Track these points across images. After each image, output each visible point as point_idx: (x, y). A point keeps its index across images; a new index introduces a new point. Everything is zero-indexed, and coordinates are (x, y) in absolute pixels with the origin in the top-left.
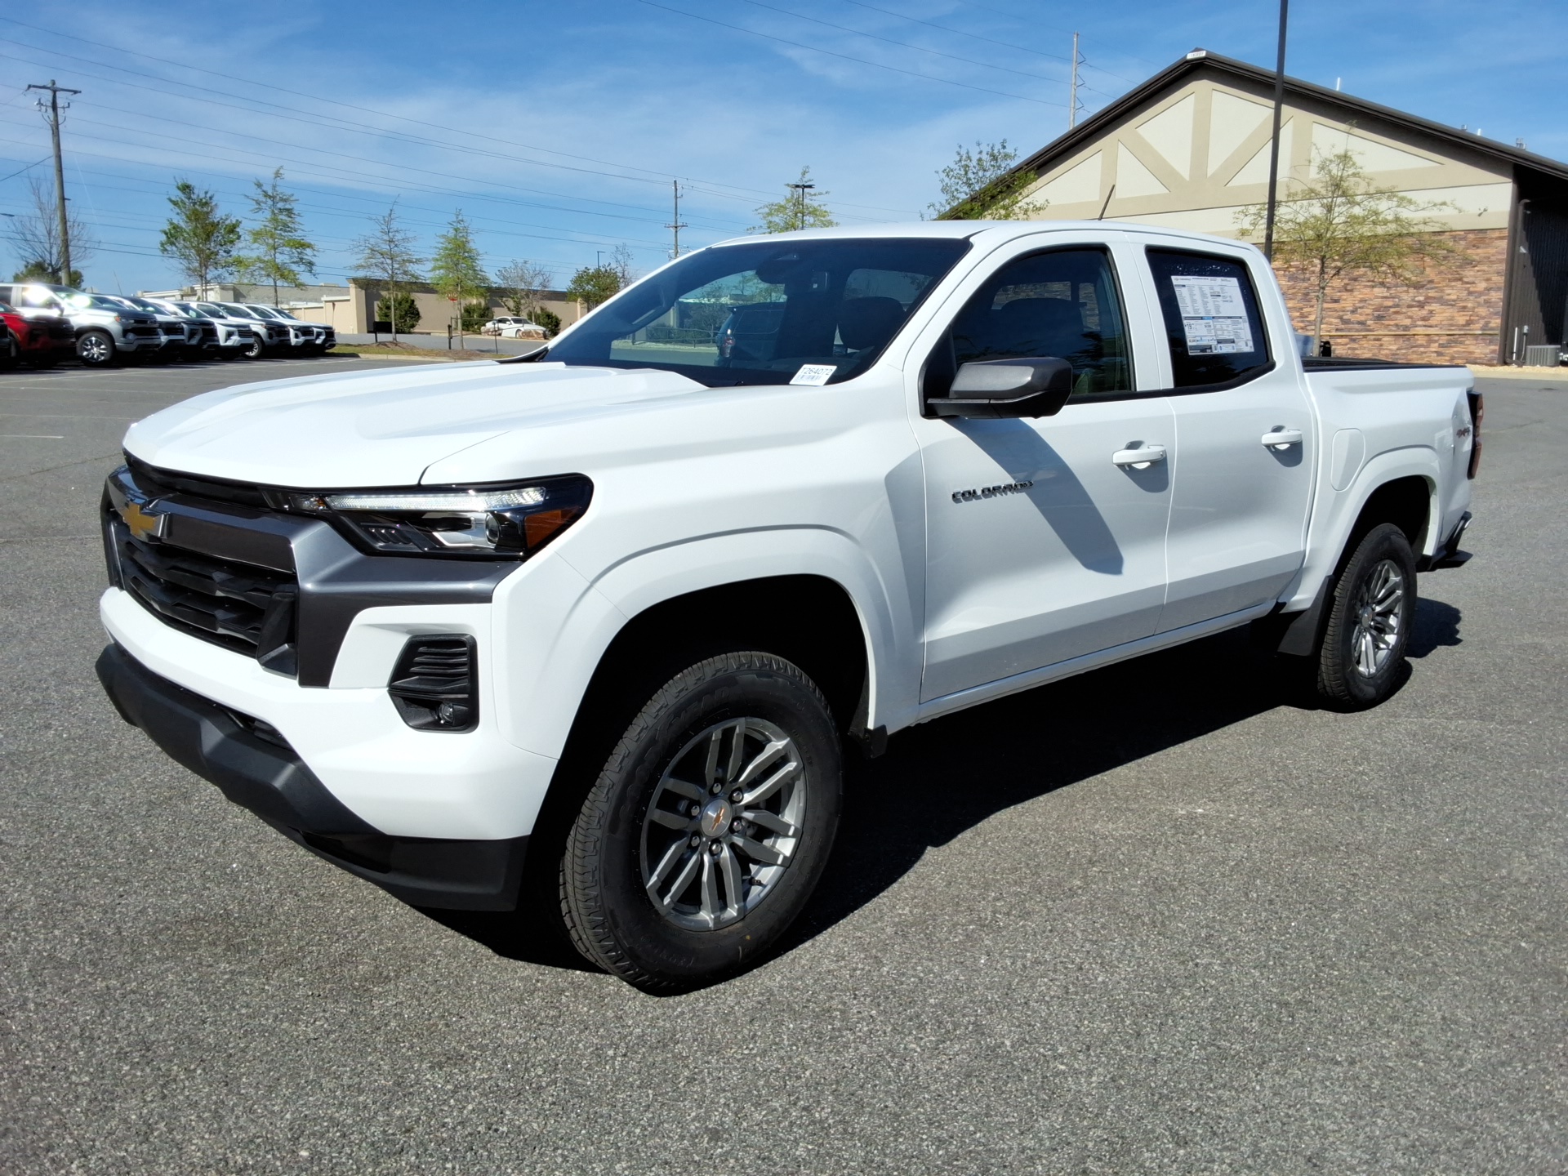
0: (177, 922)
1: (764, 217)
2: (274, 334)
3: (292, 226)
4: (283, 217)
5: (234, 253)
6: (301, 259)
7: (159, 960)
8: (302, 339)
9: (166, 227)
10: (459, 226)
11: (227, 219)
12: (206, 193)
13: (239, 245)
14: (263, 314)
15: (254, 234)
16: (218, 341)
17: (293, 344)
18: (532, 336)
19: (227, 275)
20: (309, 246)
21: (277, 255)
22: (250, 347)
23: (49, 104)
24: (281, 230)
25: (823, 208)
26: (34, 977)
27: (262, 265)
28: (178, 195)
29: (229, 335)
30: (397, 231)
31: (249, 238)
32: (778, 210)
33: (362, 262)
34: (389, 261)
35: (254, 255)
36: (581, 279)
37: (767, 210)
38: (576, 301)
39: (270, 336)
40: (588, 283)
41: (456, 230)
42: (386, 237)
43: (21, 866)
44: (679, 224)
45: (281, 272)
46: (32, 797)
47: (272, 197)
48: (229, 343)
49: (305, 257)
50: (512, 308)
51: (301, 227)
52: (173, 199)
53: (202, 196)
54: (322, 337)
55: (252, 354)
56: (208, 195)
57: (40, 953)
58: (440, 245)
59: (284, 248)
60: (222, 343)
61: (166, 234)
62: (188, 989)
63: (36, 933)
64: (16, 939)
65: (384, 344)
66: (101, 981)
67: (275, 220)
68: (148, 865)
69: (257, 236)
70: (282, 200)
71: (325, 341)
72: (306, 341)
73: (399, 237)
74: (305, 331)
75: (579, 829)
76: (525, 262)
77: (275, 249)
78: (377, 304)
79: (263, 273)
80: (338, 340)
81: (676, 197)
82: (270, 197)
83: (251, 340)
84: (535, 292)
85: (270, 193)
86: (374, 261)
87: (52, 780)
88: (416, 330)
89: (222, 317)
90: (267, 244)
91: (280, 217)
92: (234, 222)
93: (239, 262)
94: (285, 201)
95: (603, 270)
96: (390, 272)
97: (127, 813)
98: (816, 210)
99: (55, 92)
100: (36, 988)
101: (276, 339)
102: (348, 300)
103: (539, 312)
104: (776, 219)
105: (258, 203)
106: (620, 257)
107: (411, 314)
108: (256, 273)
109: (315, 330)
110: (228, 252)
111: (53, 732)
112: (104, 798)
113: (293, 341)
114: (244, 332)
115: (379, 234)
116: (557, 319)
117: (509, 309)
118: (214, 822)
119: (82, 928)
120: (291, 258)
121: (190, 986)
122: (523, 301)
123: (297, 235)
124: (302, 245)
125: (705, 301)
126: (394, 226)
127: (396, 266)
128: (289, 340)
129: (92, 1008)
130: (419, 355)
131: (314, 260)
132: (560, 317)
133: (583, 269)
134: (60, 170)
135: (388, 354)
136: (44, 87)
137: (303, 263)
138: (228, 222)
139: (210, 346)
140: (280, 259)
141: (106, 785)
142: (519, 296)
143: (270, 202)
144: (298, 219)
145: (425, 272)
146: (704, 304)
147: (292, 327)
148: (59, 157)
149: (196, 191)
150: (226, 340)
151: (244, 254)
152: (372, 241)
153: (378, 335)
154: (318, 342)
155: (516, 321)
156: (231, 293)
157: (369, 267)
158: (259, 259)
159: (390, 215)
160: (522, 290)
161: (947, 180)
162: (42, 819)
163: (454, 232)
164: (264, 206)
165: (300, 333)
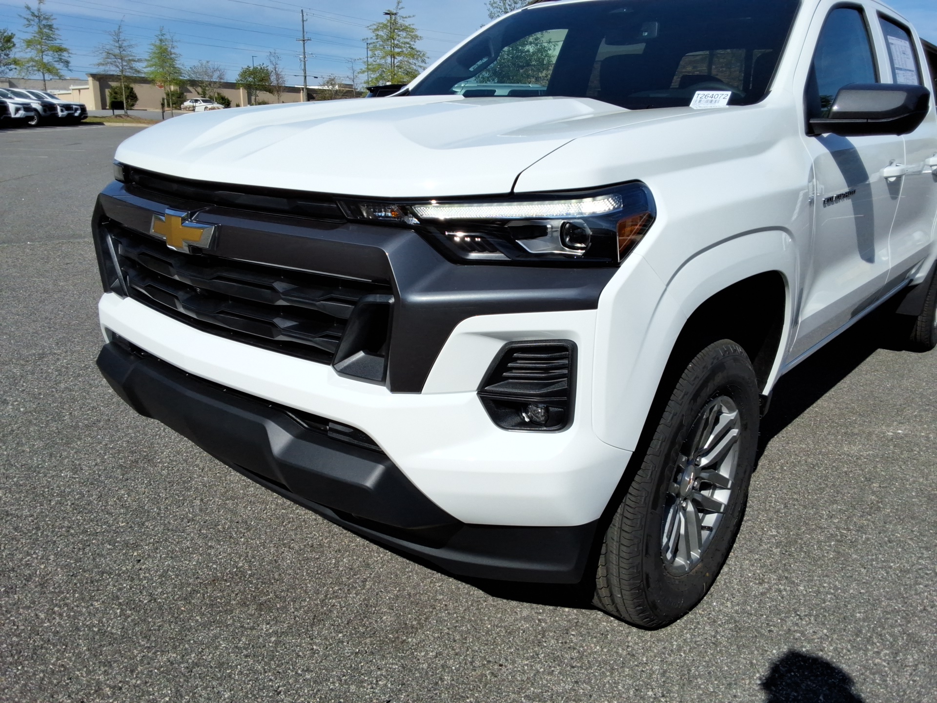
0: (201, 583)
1: (373, 32)
2: (47, 109)
3: (53, 37)
4: (46, 30)
5: (12, 56)
6: (60, 59)
7: (204, 625)
8: (66, 113)
10: (162, 37)
11: (5, 32)
13: (14, 50)
14: (39, 97)
15: (27, 42)
16: (10, 114)
17: (60, 116)
19: (8, 71)
20: (65, 50)
21: (44, 57)
22: (31, 118)
24: (46, 39)
25: (412, 26)
26: (95, 656)
27: (34, 64)
29: (17, 110)
30: (124, 40)
31: (24, 45)
32: (382, 28)
33: (101, 61)
34: (120, 61)
35: (28, 56)
36: (246, 73)
37: (375, 27)
38: (240, 89)
39: (45, 110)
40: (250, 77)
41: (161, 40)
42: (117, 45)
43: (34, 537)
44: (305, 39)
45: (47, 68)
46: (17, 467)
47: (38, 17)
48: (18, 116)
49: (63, 58)
50: (200, 92)
51: (59, 37)
54: (79, 112)
55: (33, 123)
57: (90, 628)
58: (150, 51)
59: (48, 52)
60: (13, 116)
62: (246, 656)
63: (77, 606)
64: (61, 615)
65: (120, 116)
66: (162, 655)
67: (40, 32)
68: (147, 527)
69: (29, 43)
70: (45, 18)
71: (81, 114)
72: (69, 114)
73: (125, 44)
74: (67, 107)
75: (627, 508)
76: (208, 62)
77: (43, 52)
78: (107, 92)
79: (35, 68)
80: (89, 114)
81: (303, 21)
82: (37, 17)
83: (32, 114)
84: (215, 83)
85: (36, 13)
86: (109, 60)
87: (28, 450)
88: (135, 107)
89: (10, 98)
90: (37, 49)
91: (45, 30)
92: (10, 34)
93: (15, 62)
94: (47, 19)
95: (259, 68)
96: (121, 68)
97: (106, 478)
98: (407, 27)
100: (103, 669)
101: (49, 113)
102: (88, 88)
103: (216, 95)
104: (381, 33)
105: (28, 20)
106: (272, 59)
107: (133, 97)
108: (30, 69)
109: (74, 107)
110: (7, 55)
111: (11, 407)
112: (80, 465)
113: (60, 114)
114: (27, 108)
115: (112, 42)
116: (228, 100)
117: (198, 93)
118: (184, 482)
119: (118, 598)
120: (54, 58)
121: (245, 652)
122: (207, 88)
123: (57, 43)
124: (60, 50)
125: (326, 88)
126: (122, 37)
127: (125, 64)
128: (57, 113)
129: (166, 687)
130: (144, 123)
131: (69, 59)
132: (230, 99)
133: (246, 67)
135: (123, 122)
137: (62, 62)
138: (5, 34)
139: (5, 117)
140: (46, 59)
141: (76, 452)
142: (204, 84)
143: (36, 20)
144: (57, 32)
145: (144, 68)
146: (325, 90)
147: (59, 104)
150: (16, 114)
151: (18, 56)
152: (108, 47)
153: (115, 111)
154: (77, 114)
155: (204, 101)
157: (106, 64)
158: (32, 60)
159: (119, 30)
160: (207, 81)
161: (492, 9)
162: (35, 488)
163: (160, 42)
164: (32, 23)
165: (64, 109)
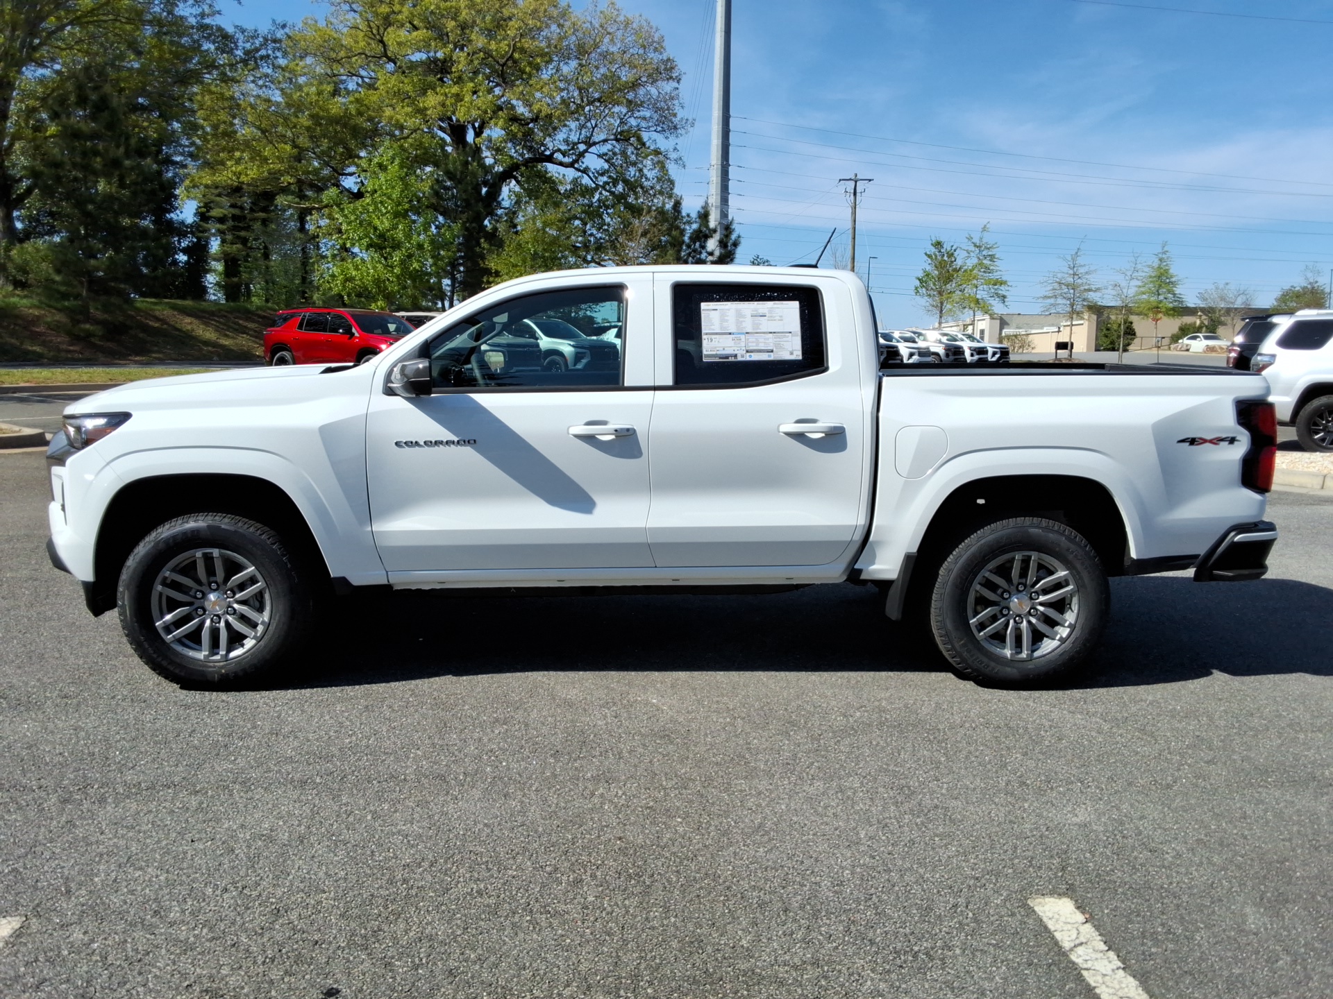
3: (994, 268)
4: (986, 262)
6: (997, 293)
8: (976, 357)
9: (921, 275)
10: (1164, 256)
12: (952, 246)
14: (949, 339)
16: (901, 359)
17: (968, 361)
18: (1216, 351)
20: (1002, 283)
21: (980, 292)
23: (852, 191)
24: (984, 272)
28: (933, 250)
29: (911, 355)
30: (1081, 266)
33: (1046, 294)
34: (1072, 291)
36: (1287, 295)
39: (947, 355)
40: (1292, 301)
41: (1161, 260)
42: (1071, 272)
45: (980, 305)
48: (910, 361)
49: (1000, 292)
51: (1000, 268)
52: (928, 253)
53: (949, 249)
54: (997, 356)
56: (953, 248)
59: (984, 286)
60: (904, 361)
61: (919, 280)
67: (980, 264)
70: (987, 248)
71: (999, 359)
72: (980, 359)
73: (1082, 270)
74: (979, 351)
77: (979, 287)
82: (978, 247)
83: (930, 359)
85: (978, 244)
86: (1059, 290)
88: (1134, 347)
94: (989, 249)
96: (1071, 300)
99: (856, 182)
101: (953, 357)
102: (1083, 324)
105: (968, 252)
107: (1130, 333)
109: (990, 350)
113: (969, 358)
114: (925, 352)
115: (1066, 270)
120: (989, 293)
123: (996, 275)
124: (998, 283)
126: (1079, 261)
127: (1077, 294)
128: (965, 359)
131: (1007, 294)
134: (854, 238)
136: (850, 179)
137: (998, 297)
143: (977, 251)
144: (998, 263)
147: (967, 348)
148: (854, 229)
149: (945, 246)
150: (909, 359)
152: (1059, 275)
154: (994, 358)
156: (998, 321)
157: (1053, 297)
159: (1077, 253)
163: (1159, 262)
164: (972, 254)
165: (975, 353)
